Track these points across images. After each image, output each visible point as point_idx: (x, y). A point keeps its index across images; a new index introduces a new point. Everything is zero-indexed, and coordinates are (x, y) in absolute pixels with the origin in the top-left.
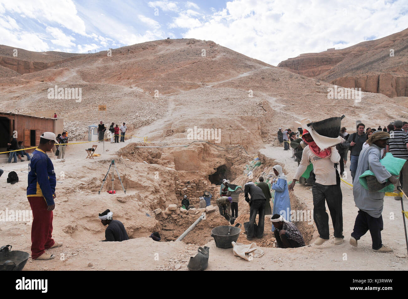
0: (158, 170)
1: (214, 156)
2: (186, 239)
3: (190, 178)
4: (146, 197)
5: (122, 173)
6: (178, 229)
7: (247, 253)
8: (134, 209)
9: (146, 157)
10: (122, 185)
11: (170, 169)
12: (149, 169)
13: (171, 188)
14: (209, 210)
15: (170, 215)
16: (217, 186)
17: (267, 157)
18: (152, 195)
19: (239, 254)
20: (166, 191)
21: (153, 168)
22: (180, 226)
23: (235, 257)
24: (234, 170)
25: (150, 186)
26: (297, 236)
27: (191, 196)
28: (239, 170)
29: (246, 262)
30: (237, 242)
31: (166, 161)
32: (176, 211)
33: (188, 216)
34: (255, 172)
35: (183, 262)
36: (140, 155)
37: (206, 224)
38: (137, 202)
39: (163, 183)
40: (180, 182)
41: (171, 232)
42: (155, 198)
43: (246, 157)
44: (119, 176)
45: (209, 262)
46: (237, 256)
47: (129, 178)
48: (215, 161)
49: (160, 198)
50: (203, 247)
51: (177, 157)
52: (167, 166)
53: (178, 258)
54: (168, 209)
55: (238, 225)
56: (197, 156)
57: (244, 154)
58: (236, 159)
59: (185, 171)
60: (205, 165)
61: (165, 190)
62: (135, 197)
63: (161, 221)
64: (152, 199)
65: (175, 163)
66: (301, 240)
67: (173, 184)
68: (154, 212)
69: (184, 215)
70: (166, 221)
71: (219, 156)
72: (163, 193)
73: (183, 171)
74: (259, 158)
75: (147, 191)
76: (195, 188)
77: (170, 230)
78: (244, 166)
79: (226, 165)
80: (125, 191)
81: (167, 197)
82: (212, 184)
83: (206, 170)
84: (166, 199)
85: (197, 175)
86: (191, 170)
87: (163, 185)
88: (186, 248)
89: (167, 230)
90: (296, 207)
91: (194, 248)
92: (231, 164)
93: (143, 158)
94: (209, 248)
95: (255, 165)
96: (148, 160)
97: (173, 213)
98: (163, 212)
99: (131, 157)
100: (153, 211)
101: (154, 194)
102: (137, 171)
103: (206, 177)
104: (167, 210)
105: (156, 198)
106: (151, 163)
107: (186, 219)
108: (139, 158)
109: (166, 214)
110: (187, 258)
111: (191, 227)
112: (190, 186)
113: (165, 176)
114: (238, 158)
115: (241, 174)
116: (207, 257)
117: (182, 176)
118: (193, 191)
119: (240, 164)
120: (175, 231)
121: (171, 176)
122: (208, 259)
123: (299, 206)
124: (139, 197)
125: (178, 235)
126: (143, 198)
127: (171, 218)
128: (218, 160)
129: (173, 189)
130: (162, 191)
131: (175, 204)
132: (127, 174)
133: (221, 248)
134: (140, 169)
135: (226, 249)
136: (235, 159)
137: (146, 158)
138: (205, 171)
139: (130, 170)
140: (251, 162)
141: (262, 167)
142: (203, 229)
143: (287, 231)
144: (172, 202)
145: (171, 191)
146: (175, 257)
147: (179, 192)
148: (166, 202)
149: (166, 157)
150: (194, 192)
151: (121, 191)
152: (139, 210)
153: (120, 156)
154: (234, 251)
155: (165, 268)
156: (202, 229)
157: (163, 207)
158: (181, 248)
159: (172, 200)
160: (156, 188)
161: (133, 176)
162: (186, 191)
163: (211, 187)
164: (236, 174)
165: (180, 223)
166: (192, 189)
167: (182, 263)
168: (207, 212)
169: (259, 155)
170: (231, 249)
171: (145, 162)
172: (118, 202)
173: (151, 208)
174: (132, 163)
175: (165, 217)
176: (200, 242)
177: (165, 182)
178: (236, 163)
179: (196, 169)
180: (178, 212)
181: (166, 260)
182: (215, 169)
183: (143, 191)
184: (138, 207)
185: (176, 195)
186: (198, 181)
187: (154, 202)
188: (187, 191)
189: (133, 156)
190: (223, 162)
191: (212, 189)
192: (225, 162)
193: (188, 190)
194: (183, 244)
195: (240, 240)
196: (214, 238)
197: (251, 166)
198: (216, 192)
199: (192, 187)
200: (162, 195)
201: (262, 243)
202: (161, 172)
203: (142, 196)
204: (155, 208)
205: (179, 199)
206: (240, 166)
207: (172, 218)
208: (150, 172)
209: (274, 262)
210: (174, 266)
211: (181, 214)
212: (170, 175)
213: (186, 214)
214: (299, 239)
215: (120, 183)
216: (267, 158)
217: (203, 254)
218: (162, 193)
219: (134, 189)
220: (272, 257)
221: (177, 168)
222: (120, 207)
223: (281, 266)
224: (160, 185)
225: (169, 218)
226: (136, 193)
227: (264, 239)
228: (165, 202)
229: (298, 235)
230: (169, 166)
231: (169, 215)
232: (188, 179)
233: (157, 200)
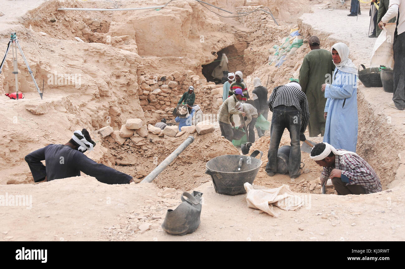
0: (105, 54)
1: (212, 28)
2: (160, 182)
3: (166, 70)
4: (83, 105)
5: (33, 59)
6: (145, 164)
7: (272, 204)
8: (61, 126)
9: (81, 30)
10: (35, 83)
11: (128, 53)
12: (87, 52)
13: (130, 88)
14: (202, 129)
15: (129, 138)
16: (218, 85)
17: (316, 29)
18: (94, 102)
19: (257, 204)
20: (121, 94)
21: (94, 50)
22: (148, 157)
23: (251, 210)
24: (250, 56)
25: (90, 84)
26: (365, 177)
27: (168, 103)
28: (259, 55)
29: (270, 218)
30: (253, 184)
31: (119, 38)
32: (141, 130)
33: (163, 140)
34: (292, 59)
35: (154, 219)
36: (67, 24)
37: (197, 154)
38: (66, 114)
39: (114, 79)
40: (147, 78)
41: (132, 168)
42: (99, 108)
43: (274, 30)
44: (28, 65)
45: (201, 219)
46: (254, 208)
47: (48, 69)
48: (214, 39)
49: (110, 107)
50: (191, 192)
51: (141, 31)
52: (121, 48)
53: (145, 212)
54: (126, 127)
55: (256, 153)
56: (179, 27)
57: (271, 25)
58: (255, 35)
59: (156, 57)
60: (196, 47)
61: (119, 93)
62: (62, 105)
63: (113, 148)
64: (95, 109)
65: (136, 42)
66: (373, 181)
67: (133, 82)
68: (99, 133)
69: (156, 139)
70: (122, 148)
71: (223, 29)
72: (116, 99)
73: (154, 58)
74: (300, 31)
75: (85, 94)
76: (176, 89)
77: (130, 165)
78: (269, 47)
79: (235, 46)
80: (41, 95)
81: (123, 106)
82: (208, 81)
83: (198, 55)
84: (122, 110)
85: (179, 66)
86: (167, 55)
87: (115, 84)
88: (159, 194)
89: (124, 165)
90: (366, 122)
91: (174, 195)
92: (245, 44)
93: (74, 31)
94: (202, 194)
95: (290, 46)
96: (83, 34)
97: (136, 135)
98: (116, 132)
99: (50, 29)
100: (97, 131)
101: (98, 100)
102: (63, 56)
103: (196, 68)
104: (123, 130)
105: (102, 107)
106: (91, 41)
107: (160, 145)
108: (66, 31)
109: (121, 136)
110: (161, 212)
111: (169, 159)
112: (167, 86)
113: (117, 65)
114: (259, 33)
115: (265, 62)
116: (199, 210)
117: (150, 66)
118: (172, 95)
119: (262, 45)
120: (139, 168)
121: (130, 66)
122: (199, 213)
123: (372, 121)
124: (70, 104)
125: (145, 174)
126: (78, 107)
127: (131, 144)
128: (219, 35)
129: (135, 91)
130: (113, 94)
131: (138, 118)
132: (43, 61)
133: (224, 194)
134: (68, 52)
135: (233, 196)
136: (253, 35)
137: (80, 32)
138: (195, 58)
139: (50, 53)
140: (283, 41)
141: (305, 49)
142: (192, 163)
143: (344, 171)
144: (132, 115)
145: (131, 94)
146: (139, 211)
147: (146, 97)
148: (122, 115)
149: (119, 30)
150: (173, 97)
151: (33, 94)
152: (70, 129)
153: (27, 26)
154: (248, 200)
155: (120, 230)
156: (188, 163)
157: (116, 124)
158: (150, 195)
159: (132, 112)
160: (101, 88)
161: (55, 66)
162: (159, 94)
163: (206, 87)
164: (253, 63)
165: (149, 153)
166: (170, 91)
167: (152, 221)
168: (199, 133)
169: (300, 26)
170: (242, 196)
171: (78, 39)
172: (29, 114)
173: (94, 126)
174: (53, 40)
175: (121, 141)
176: (186, 186)
177: (118, 77)
178: (254, 42)
179: (179, 53)
180: (145, 133)
181: (122, 216)
182: (214, 53)
183: (76, 94)
184: (69, 124)
185: (139, 102)
186: (181, 76)
187: (99, 114)
188: (160, 96)
189: (55, 26)
190: (230, 40)
191: (209, 92)
192: (234, 41)
193: (162, 94)
194: (153, 188)
195: (259, 182)
196: (212, 177)
197: (284, 48)
198: (215, 96)
199: (171, 88)
200: (113, 102)
201: (299, 186)
202: (110, 58)
203: (76, 103)
204: (101, 126)
205: (146, 111)
206: (261, 49)
207: (134, 143)
208: (90, 58)
209: (322, 218)
210: (138, 226)
211: (150, 137)
212: (129, 64)
213: (160, 137)
214: (370, 181)
215: (29, 78)
216: (316, 31)
217: (191, 204)
218: (114, 98)
219: (59, 91)
220: (318, 209)
221: (142, 51)
222: (33, 124)
223: (334, 225)
224: (108, 83)
225: (127, 143)
226: (63, 99)
227: (303, 180)
228: (118, 115)
229: (367, 173)
230: (126, 48)
231: (127, 138)
232: (162, 73)
233: (104, 111)
